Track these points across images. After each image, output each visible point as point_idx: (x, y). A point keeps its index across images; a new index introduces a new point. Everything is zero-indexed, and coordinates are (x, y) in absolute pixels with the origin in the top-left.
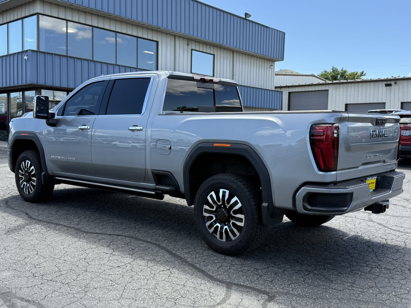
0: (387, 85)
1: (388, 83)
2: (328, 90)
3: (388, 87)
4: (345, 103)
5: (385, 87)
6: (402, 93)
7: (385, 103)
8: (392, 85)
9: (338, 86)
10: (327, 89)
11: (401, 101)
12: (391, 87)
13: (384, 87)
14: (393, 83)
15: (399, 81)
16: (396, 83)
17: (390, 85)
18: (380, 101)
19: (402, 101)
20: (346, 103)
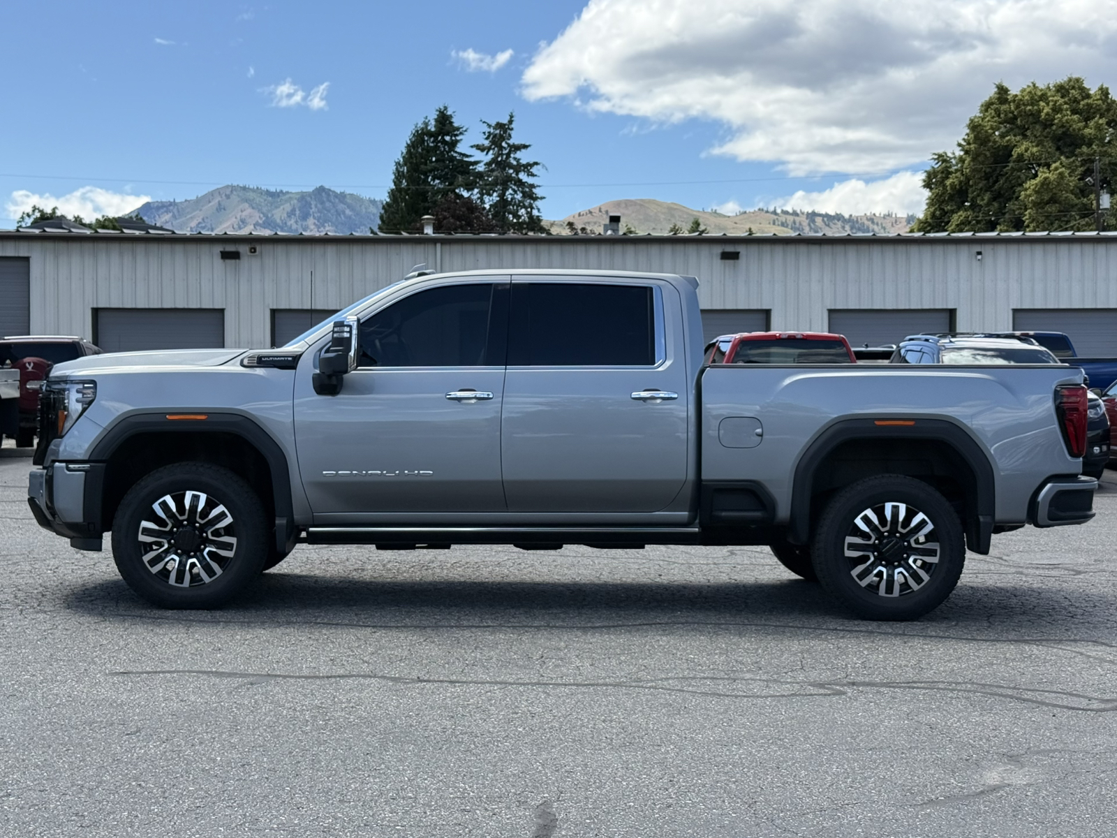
0: (226, 256)
1: (230, 248)
2: (27, 259)
3: (229, 261)
4: (92, 306)
5: (221, 261)
6: (273, 281)
7: (222, 311)
8: (241, 257)
9: (62, 246)
10: (23, 254)
11: (271, 308)
12: (237, 261)
13: (218, 261)
14: (243, 249)
15: (263, 246)
16: (255, 252)
17: (235, 256)
18: (206, 305)
19: (275, 307)
20: (95, 306)
